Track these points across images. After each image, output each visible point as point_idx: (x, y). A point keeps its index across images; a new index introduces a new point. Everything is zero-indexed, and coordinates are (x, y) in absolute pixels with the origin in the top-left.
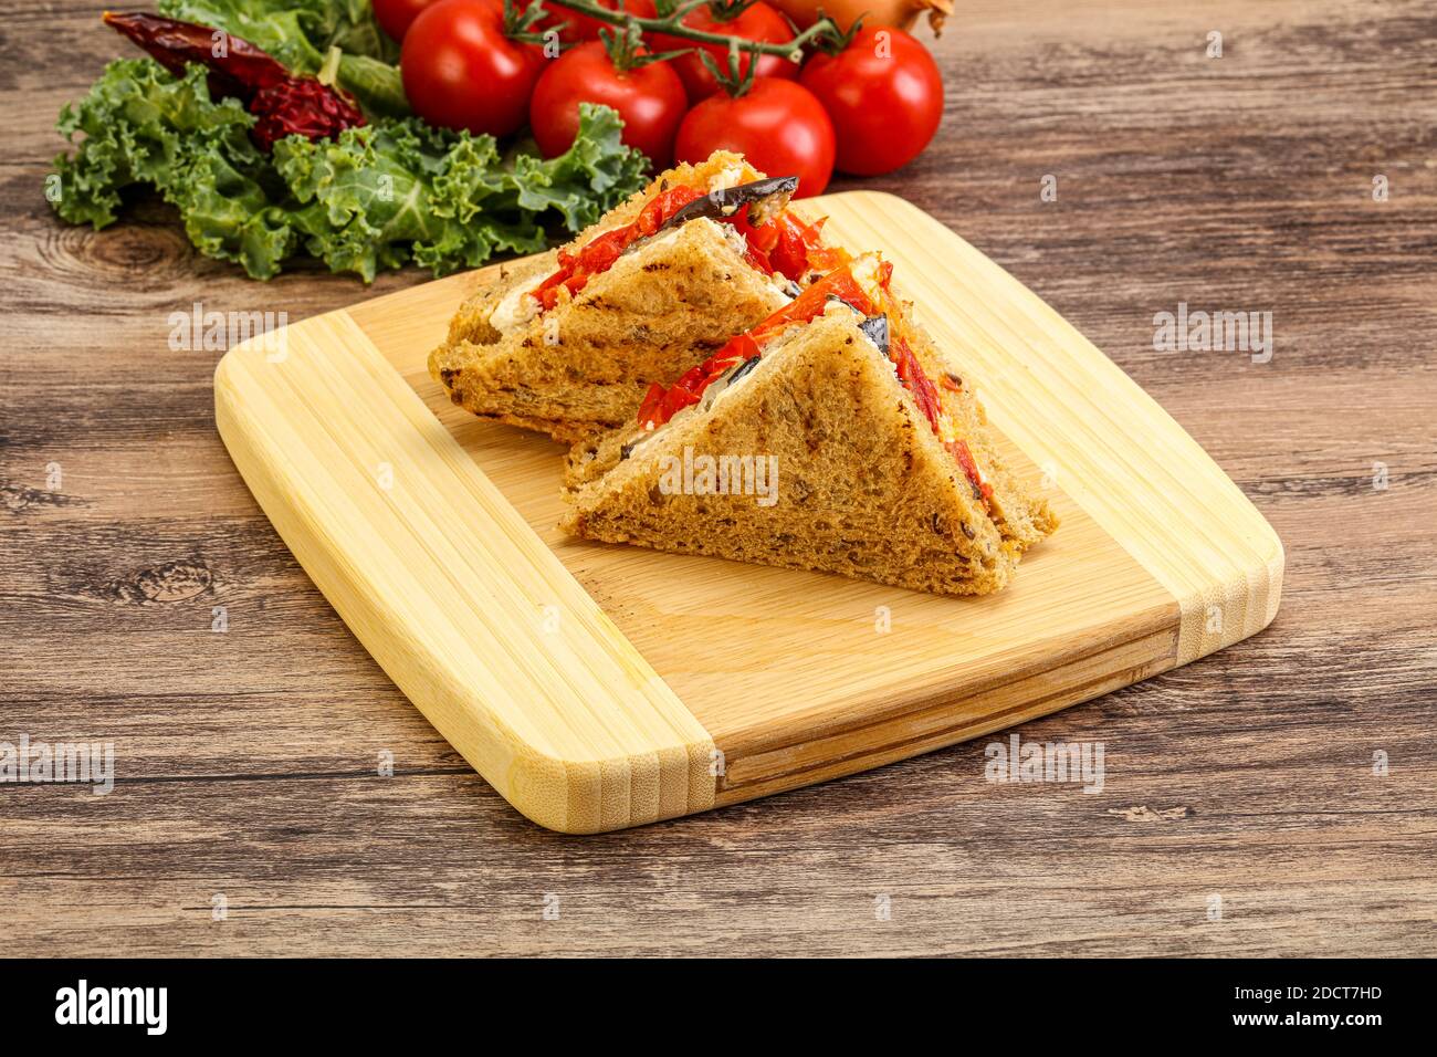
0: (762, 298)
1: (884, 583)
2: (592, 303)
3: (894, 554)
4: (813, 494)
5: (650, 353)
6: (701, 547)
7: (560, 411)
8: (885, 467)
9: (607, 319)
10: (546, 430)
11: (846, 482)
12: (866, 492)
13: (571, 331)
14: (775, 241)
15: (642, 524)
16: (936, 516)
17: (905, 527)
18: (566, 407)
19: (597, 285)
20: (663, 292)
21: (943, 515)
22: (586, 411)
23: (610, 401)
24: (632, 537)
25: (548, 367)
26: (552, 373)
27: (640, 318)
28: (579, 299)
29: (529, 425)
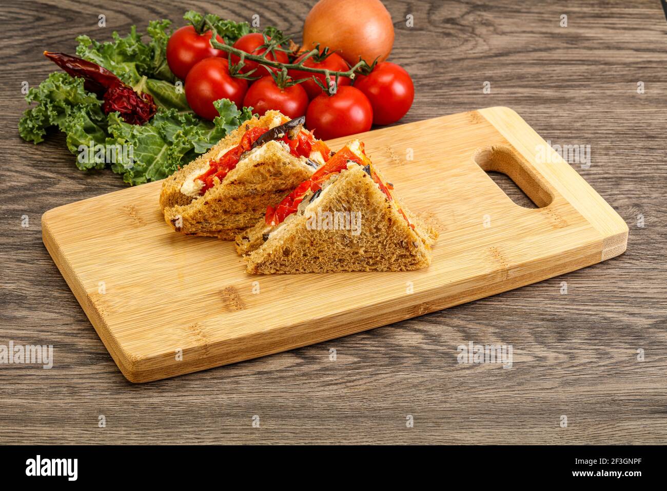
0: (303, 169)
1: (382, 271)
2: (232, 183)
3: (385, 260)
4: (351, 242)
5: (258, 199)
6: (305, 270)
7: (221, 227)
8: (380, 226)
9: (238, 188)
10: (216, 235)
11: (365, 235)
12: (373, 237)
13: (225, 196)
14: (298, 144)
15: (281, 265)
16: (402, 242)
17: (389, 248)
18: (223, 225)
19: (232, 175)
20: (262, 174)
21: (406, 241)
22: (232, 225)
23: (242, 220)
24: (277, 270)
25: (215, 211)
26: (217, 213)
27: (253, 185)
28: (225, 182)
29: (208, 235)
